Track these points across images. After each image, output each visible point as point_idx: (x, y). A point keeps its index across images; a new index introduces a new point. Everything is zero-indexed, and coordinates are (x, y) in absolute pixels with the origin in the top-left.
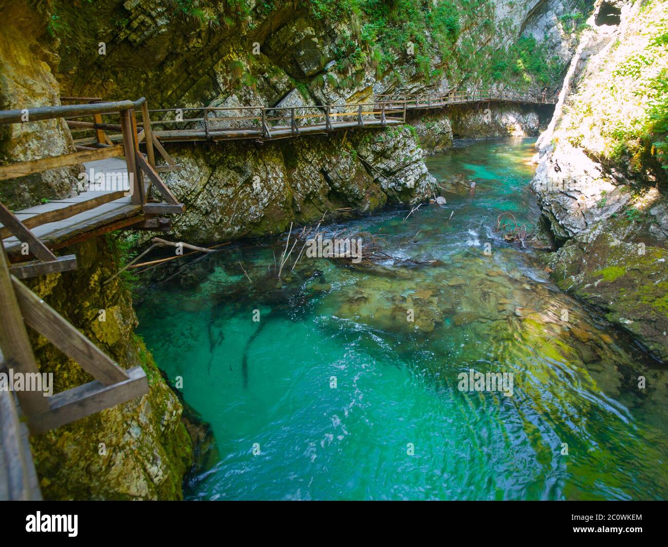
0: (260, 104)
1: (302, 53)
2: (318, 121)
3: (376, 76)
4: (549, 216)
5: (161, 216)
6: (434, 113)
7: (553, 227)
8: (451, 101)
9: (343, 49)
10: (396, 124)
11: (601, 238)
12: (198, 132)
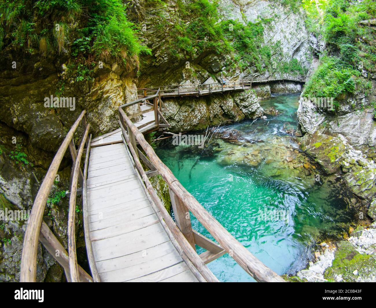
0: (198, 82)
1: (213, 65)
2: (219, 88)
3: (240, 72)
4: (301, 124)
5: (164, 128)
6: (264, 84)
7: (302, 128)
8: (270, 79)
9: (228, 63)
10: (248, 89)
11: (316, 132)
12: (176, 93)
